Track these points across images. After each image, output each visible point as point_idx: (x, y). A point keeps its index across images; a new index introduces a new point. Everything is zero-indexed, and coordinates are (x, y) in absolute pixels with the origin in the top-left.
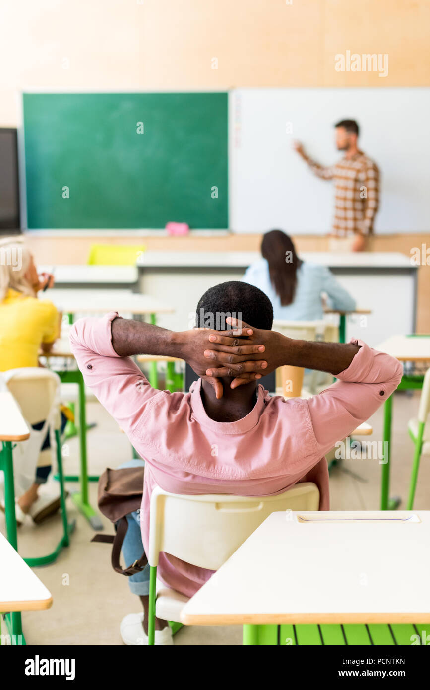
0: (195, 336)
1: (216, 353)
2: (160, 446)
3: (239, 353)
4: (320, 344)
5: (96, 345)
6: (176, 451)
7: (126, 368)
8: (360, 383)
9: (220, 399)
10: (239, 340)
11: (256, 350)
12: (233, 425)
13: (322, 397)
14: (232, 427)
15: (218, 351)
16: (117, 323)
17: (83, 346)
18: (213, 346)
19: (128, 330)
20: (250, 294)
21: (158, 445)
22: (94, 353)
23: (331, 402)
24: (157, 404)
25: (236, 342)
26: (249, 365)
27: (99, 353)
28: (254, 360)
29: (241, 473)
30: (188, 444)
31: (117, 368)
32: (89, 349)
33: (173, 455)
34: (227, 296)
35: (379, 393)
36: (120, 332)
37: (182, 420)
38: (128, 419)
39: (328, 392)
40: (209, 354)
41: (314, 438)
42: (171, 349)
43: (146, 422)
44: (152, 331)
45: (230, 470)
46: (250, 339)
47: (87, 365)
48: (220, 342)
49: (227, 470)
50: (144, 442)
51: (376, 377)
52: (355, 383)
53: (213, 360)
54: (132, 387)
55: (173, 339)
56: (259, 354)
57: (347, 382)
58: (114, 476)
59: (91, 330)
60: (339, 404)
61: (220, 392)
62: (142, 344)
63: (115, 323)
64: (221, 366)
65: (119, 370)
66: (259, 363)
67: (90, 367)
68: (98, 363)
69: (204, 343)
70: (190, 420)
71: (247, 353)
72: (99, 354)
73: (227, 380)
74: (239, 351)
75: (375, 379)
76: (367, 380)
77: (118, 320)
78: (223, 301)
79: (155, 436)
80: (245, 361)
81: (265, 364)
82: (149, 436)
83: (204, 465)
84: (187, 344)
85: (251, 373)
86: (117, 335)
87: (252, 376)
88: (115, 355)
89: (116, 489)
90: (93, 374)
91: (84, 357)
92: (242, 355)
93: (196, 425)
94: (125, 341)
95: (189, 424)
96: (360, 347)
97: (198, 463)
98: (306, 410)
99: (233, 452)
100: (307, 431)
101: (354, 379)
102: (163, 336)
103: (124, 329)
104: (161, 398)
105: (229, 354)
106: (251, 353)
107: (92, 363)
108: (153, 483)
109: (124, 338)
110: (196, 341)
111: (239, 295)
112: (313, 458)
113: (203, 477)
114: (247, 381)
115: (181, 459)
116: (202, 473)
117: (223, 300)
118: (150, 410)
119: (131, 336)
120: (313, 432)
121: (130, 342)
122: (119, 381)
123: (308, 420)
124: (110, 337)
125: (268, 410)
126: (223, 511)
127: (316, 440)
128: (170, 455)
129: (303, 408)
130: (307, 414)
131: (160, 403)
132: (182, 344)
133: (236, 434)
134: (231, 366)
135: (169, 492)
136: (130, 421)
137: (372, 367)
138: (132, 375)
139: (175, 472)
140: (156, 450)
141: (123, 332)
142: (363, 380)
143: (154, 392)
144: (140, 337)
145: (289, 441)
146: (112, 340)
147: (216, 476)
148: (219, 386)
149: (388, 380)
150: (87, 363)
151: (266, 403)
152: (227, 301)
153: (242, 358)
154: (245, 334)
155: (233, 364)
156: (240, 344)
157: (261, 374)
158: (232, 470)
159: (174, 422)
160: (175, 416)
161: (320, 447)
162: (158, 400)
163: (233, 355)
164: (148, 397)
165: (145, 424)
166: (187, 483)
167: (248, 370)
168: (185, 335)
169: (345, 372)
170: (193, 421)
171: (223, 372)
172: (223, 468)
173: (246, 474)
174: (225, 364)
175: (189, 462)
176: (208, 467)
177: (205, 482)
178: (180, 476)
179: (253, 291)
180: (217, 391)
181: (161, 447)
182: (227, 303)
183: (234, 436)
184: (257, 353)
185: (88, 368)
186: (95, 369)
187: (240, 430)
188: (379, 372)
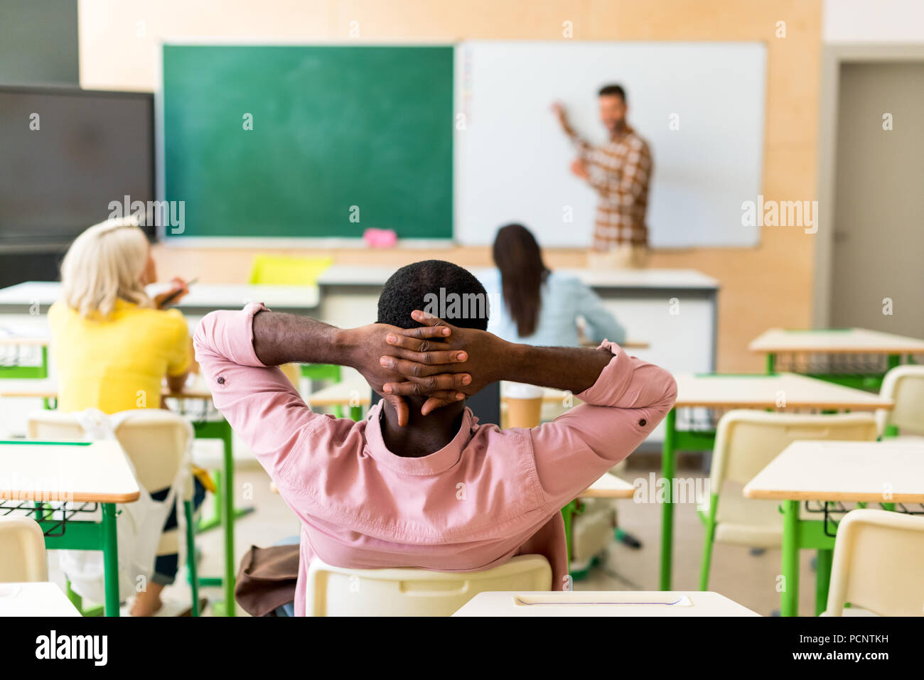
0: (369, 336)
1: (397, 361)
2: (317, 492)
3: (429, 362)
4: (551, 350)
5: (231, 347)
6: (341, 499)
7: (274, 383)
8: (611, 407)
9: (403, 426)
10: (429, 344)
11: (453, 357)
12: (420, 460)
13: (554, 426)
14: (419, 464)
15: (399, 358)
16: (262, 317)
17: (212, 351)
18: (394, 351)
19: (276, 328)
20: (451, 279)
21: (314, 492)
22: (228, 360)
23: (565, 434)
24: (315, 431)
25: (425, 346)
26: (444, 380)
27: (235, 361)
28: (452, 373)
29: (432, 531)
30: (358, 490)
31: (259, 382)
32: (221, 355)
33: (335, 505)
34: (417, 279)
35: (638, 423)
36: (264, 330)
37: (350, 455)
38: (273, 454)
39: (562, 420)
40: (386, 362)
41: (538, 484)
42: (336, 354)
43: (298, 457)
44: (311, 329)
45: (418, 528)
46: (446, 342)
47: (218, 377)
48: (402, 345)
49: (413, 527)
50: (293, 488)
51: (635, 400)
52: (604, 406)
53: (393, 370)
54: (281, 410)
55: (340, 340)
56: (459, 363)
57: (593, 406)
58: (261, 556)
59: (224, 327)
60: (576, 437)
61: (403, 417)
62: (296, 347)
63: (259, 318)
64: (405, 380)
65: (263, 385)
66: (459, 377)
67: (222, 381)
68: (232, 375)
69: (382, 346)
70: (362, 455)
71: (441, 363)
72: (235, 363)
73: (416, 400)
74: (429, 358)
75: (633, 403)
76: (623, 403)
77: (264, 314)
78: (410, 287)
79: (310, 478)
80: (439, 374)
81: (467, 379)
82: (300, 477)
83: (381, 519)
84: (358, 346)
85: (450, 390)
86: (260, 334)
87: (452, 396)
88: (260, 364)
89: (261, 572)
90: (226, 390)
91: (213, 366)
92: (434, 365)
93: (370, 462)
94: (272, 343)
95: (360, 460)
96: (615, 355)
97: (371, 517)
98: (527, 444)
99: (421, 501)
100: (528, 472)
101: (603, 401)
102: (326, 336)
103: (270, 326)
104: (320, 424)
105: (415, 363)
106: (446, 362)
107: (225, 376)
108: (312, 554)
109: (270, 339)
110: (371, 342)
111: (435, 280)
112: (540, 513)
113: (380, 540)
114: (444, 403)
115: (347, 511)
116: (378, 533)
117: (411, 285)
118: (304, 442)
119: (280, 336)
120: (536, 474)
121: (280, 345)
122: (262, 401)
123: (530, 458)
124: (251, 337)
125: (475, 442)
126: (410, 594)
127: (540, 487)
128: (331, 505)
129: (524, 440)
130: (528, 449)
131: (320, 430)
132: (352, 347)
133: (427, 474)
134: (418, 379)
135: (333, 565)
136: (277, 457)
137: (630, 384)
138: (281, 393)
139: (341, 534)
140: (311, 498)
141: (270, 330)
142: (616, 403)
143: (312, 417)
144: (292, 338)
145: (500, 486)
146: (254, 342)
147: (399, 538)
148: (403, 409)
149: (652, 403)
150: (218, 374)
151: (473, 433)
152: (415, 287)
153: (432, 369)
154: (440, 335)
155: (422, 377)
156: (431, 349)
157: (464, 393)
158: (421, 528)
159: (339, 457)
160: (338, 450)
161: (549, 498)
162: (317, 426)
163: (420, 365)
164: (301, 424)
165: (296, 460)
166: (357, 550)
167: (443, 386)
168: (356, 334)
169: (589, 391)
170: (366, 456)
171: (407, 387)
172: (407, 526)
173: (440, 535)
174: (409, 377)
175: (359, 514)
176: (387, 522)
177: (383, 548)
178: (347, 539)
179: (458, 275)
180: (399, 416)
181: (318, 494)
182: (415, 290)
183: (423, 477)
184: (455, 363)
185: (219, 382)
186: (229, 384)
187: (432, 470)
188: (640, 390)
